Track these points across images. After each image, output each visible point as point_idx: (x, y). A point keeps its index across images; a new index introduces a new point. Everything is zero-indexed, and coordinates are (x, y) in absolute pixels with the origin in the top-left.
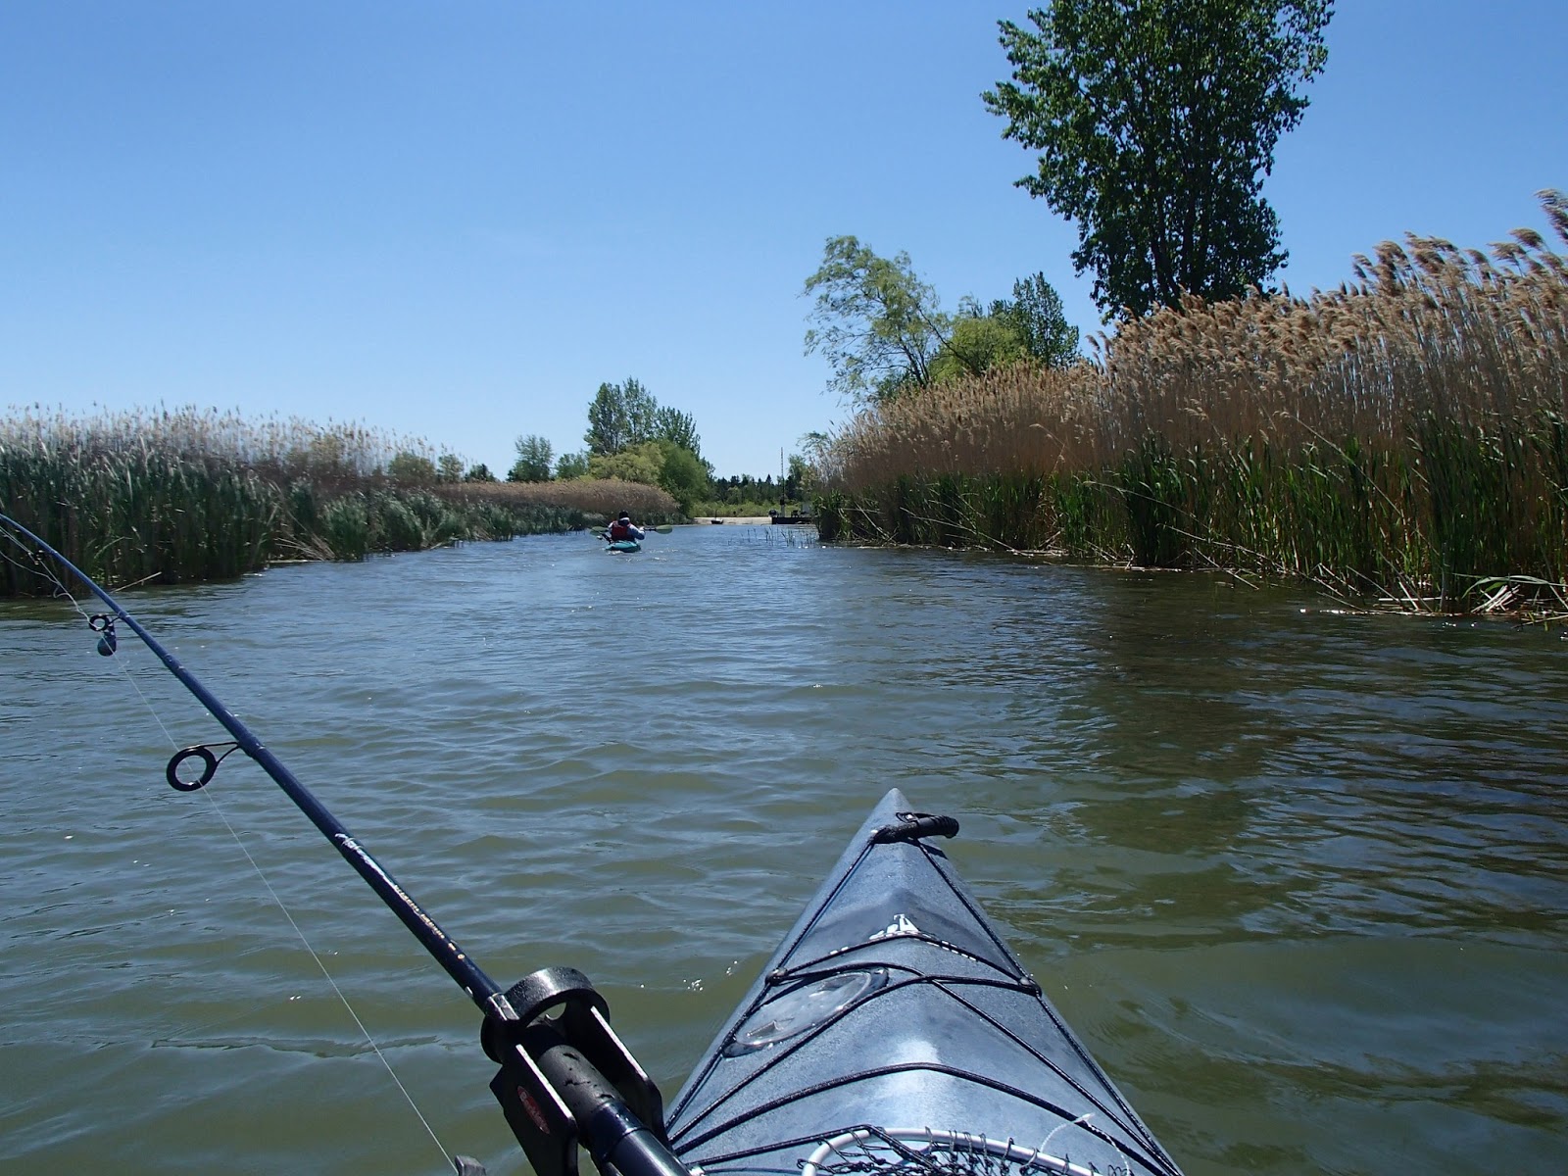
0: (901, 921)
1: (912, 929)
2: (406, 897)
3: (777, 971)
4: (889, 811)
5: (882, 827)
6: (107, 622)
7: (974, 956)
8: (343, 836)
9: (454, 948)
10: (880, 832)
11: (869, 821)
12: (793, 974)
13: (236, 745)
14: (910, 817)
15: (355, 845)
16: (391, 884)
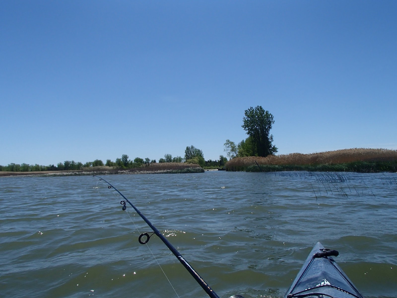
0: (325, 281)
1: (328, 283)
2: (196, 274)
3: (290, 294)
4: (318, 248)
5: (316, 253)
6: (124, 203)
7: (348, 292)
8: (180, 257)
9: (209, 288)
10: (316, 254)
11: (312, 251)
12: (295, 295)
13: (154, 233)
14: (324, 250)
15: (183, 259)
16: (193, 270)
